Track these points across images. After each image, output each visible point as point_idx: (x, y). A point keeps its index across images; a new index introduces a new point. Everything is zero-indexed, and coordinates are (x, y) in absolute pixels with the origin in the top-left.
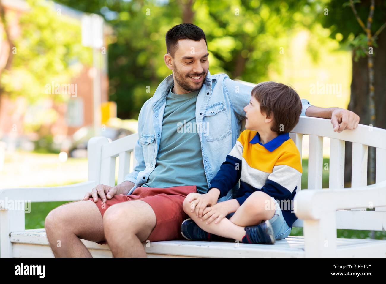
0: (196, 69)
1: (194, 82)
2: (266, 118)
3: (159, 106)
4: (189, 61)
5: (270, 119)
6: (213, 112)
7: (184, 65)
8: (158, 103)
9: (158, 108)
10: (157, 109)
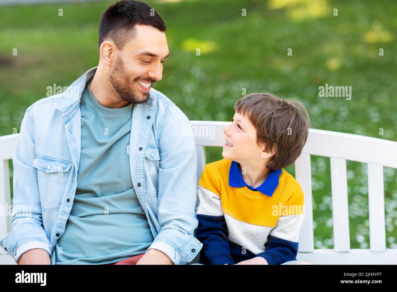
0: (153, 72)
1: (142, 92)
2: (264, 151)
3: (72, 113)
4: (148, 58)
5: (270, 153)
6: (152, 155)
7: (139, 64)
8: (71, 109)
9: (70, 115)
10: (68, 117)
